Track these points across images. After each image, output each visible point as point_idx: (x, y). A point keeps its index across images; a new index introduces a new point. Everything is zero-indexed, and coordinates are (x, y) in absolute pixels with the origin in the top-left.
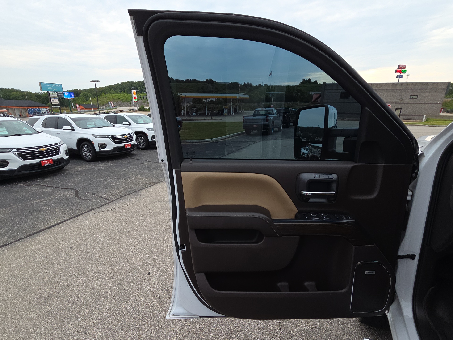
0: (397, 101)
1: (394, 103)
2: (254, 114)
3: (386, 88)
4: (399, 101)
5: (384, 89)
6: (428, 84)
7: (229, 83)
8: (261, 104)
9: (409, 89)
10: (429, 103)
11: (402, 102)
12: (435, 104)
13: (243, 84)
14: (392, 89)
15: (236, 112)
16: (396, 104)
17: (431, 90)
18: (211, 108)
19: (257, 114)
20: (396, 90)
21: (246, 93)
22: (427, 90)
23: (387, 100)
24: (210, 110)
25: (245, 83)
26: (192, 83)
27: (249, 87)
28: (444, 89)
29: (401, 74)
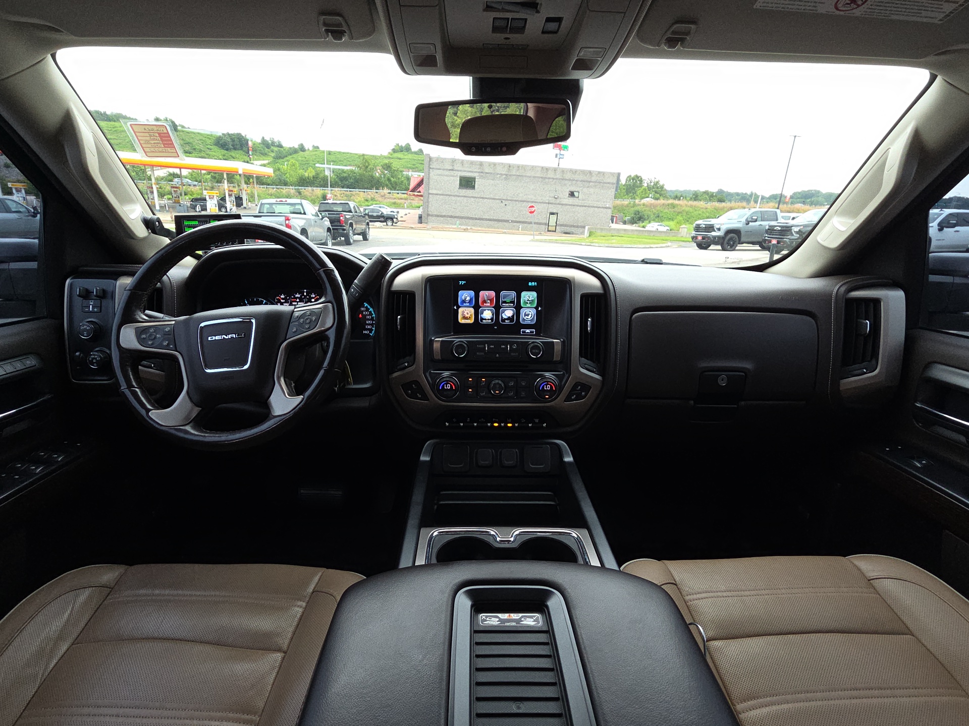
0: (550, 199)
1: (547, 203)
2: (259, 212)
3: (533, 174)
4: (553, 200)
5: (530, 177)
6: (592, 173)
7: (221, 134)
8: (303, 190)
9: (566, 180)
10: (595, 205)
11: (558, 201)
12: (603, 208)
13: (259, 141)
14: (542, 178)
15: (242, 205)
16: (550, 206)
17: (596, 184)
18: (173, 192)
19: (267, 213)
20: (547, 180)
21: (269, 164)
22: (591, 184)
23: (535, 196)
24: (170, 196)
25: (263, 138)
26: (112, 123)
27: (276, 149)
28: (613, 184)
29: (562, 152)
